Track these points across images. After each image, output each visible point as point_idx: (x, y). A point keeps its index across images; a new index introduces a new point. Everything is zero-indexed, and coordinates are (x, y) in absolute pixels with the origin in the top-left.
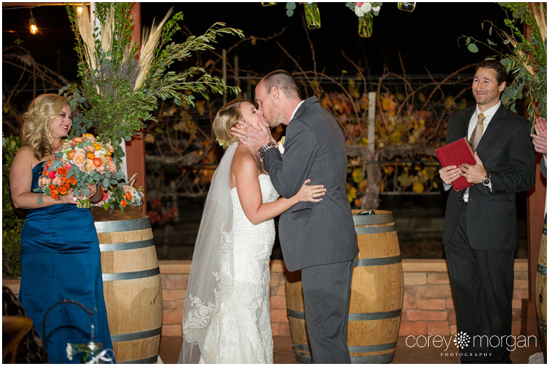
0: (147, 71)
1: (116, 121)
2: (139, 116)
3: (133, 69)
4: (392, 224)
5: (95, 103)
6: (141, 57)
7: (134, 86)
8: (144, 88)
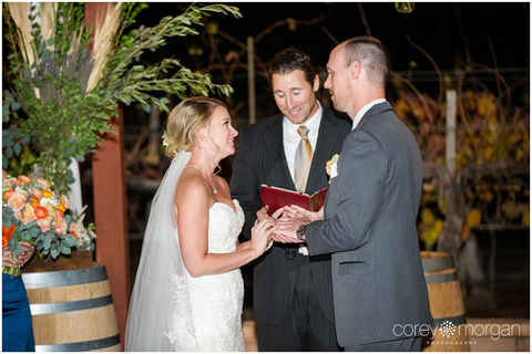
0: (103, 66)
1: (62, 134)
2: (92, 127)
3: (84, 61)
4: (451, 271)
5: (33, 109)
6: (95, 47)
7: (86, 86)
8: (101, 89)
